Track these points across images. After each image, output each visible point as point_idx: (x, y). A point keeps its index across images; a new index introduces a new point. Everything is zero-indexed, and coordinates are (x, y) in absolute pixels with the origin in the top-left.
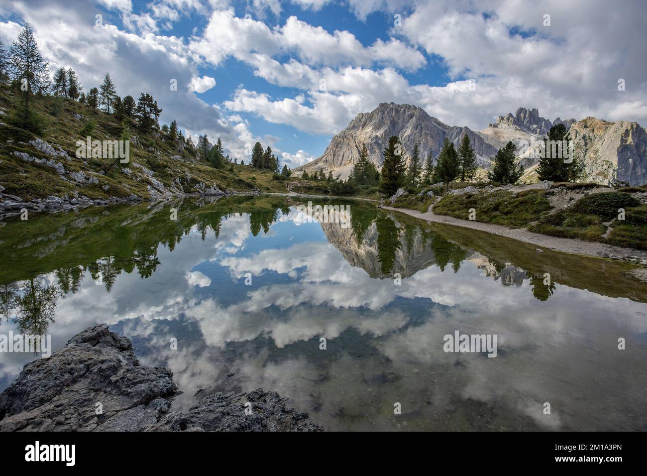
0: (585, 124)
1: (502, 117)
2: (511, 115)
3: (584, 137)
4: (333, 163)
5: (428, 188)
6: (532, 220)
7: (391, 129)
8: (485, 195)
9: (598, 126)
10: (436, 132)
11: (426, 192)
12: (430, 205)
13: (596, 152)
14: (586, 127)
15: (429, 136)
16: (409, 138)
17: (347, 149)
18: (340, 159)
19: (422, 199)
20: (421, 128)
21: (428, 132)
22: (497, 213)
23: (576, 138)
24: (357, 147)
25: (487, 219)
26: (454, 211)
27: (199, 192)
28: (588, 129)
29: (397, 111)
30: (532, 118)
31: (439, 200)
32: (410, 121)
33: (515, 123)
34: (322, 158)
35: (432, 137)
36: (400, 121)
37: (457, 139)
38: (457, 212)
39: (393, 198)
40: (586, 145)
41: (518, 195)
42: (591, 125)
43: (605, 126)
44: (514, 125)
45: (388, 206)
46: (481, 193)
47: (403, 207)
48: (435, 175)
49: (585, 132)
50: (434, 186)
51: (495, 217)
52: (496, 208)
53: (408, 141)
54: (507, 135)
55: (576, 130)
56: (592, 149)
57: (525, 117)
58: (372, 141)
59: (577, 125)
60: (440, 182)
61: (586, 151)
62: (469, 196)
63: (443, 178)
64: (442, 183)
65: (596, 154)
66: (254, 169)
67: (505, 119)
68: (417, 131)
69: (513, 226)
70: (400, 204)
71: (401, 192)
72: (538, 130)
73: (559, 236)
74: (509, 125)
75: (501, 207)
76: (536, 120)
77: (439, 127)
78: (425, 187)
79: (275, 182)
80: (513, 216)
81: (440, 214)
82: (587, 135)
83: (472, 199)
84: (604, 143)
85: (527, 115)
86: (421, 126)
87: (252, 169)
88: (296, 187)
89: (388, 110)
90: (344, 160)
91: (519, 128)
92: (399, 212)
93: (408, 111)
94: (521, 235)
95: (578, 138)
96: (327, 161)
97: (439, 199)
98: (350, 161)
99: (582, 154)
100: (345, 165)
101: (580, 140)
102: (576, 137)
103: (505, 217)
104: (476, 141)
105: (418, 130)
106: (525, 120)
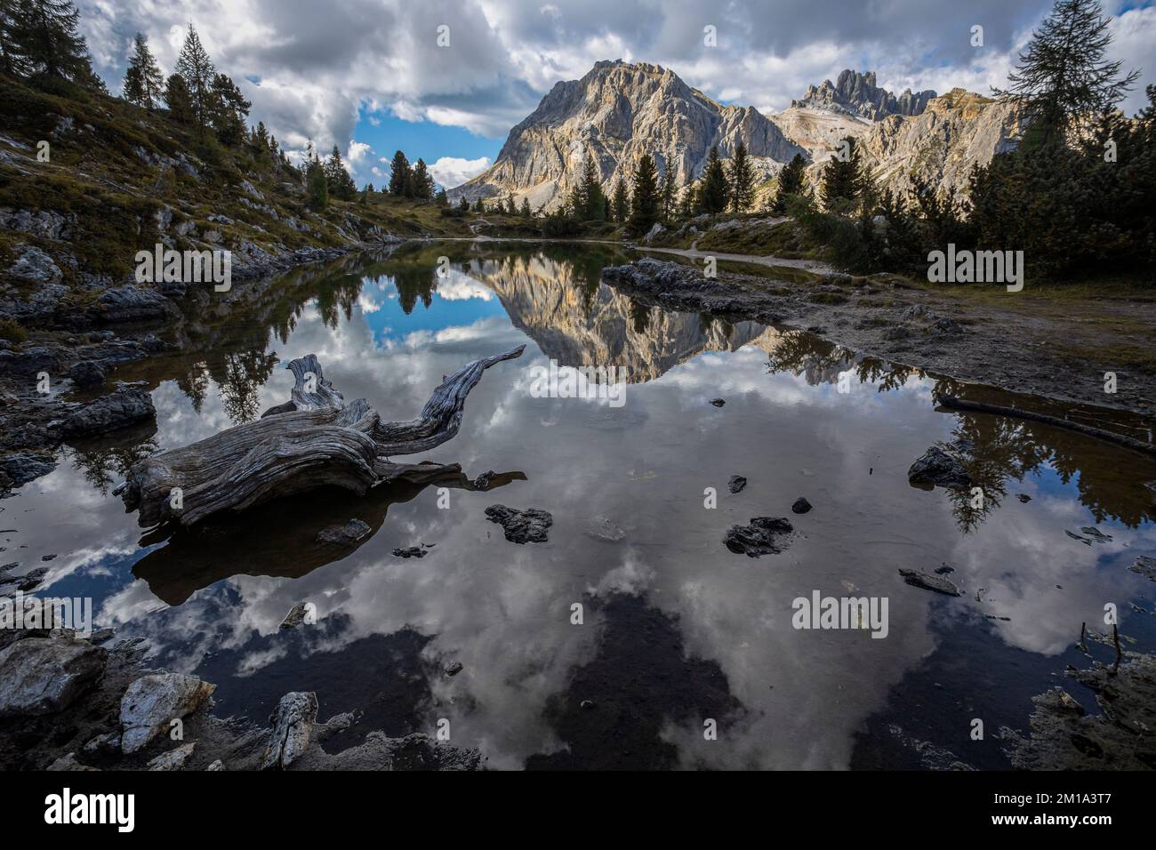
0: (949, 101)
1: (814, 87)
2: (829, 84)
3: (946, 125)
4: (513, 181)
5: (689, 222)
6: (779, 248)
7: (618, 113)
8: (747, 228)
9: (968, 105)
10: (699, 117)
11: (688, 228)
12: (692, 241)
13: (962, 152)
14: (950, 107)
15: (687, 124)
16: (651, 129)
17: (539, 153)
18: (527, 172)
19: (684, 235)
20: (672, 111)
21: (684, 117)
22: (755, 245)
23: (932, 127)
24: (557, 149)
25: (745, 251)
26: (717, 245)
27: (376, 239)
28: (954, 111)
29: (629, 79)
30: (864, 89)
31: (702, 236)
32: (653, 97)
33: (835, 99)
34: (493, 171)
35: (692, 127)
36: (634, 96)
37: (736, 129)
38: (720, 247)
39: (649, 236)
40: (947, 140)
41: (774, 227)
42: (958, 103)
43: (979, 105)
44: (833, 103)
45: (642, 246)
46: (744, 226)
47: (662, 246)
48: (697, 202)
49: (947, 115)
50: (697, 219)
51: (752, 248)
52: (754, 240)
53: (650, 135)
54: (821, 122)
55: (934, 113)
56: (957, 146)
57: (852, 89)
58: (583, 136)
59: (936, 104)
60: (705, 212)
61: (946, 151)
62: (733, 230)
63: (708, 208)
64: (707, 215)
65: (961, 156)
66: (399, 199)
67: (819, 91)
68: (664, 116)
69: (765, 254)
70: (658, 243)
71: (657, 228)
72: (874, 112)
73: (792, 259)
74: (825, 103)
75: (758, 239)
76: (872, 92)
77: (704, 107)
78: (684, 221)
79: (448, 221)
80: (766, 246)
81: (704, 250)
82: (951, 122)
83: (735, 233)
84: (976, 136)
85: (857, 85)
86: (672, 106)
87: (394, 199)
88: (486, 227)
89: (612, 75)
90: (533, 173)
91: (843, 109)
92: (656, 253)
93: (649, 78)
94: (769, 261)
95: (936, 128)
96: (501, 178)
97: (703, 234)
98: (545, 175)
99: (941, 156)
100: (535, 184)
101: (939, 130)
102: (933, 125)
103: (760, 248)
104: (769, 134)
105: (667, 113)
106: (854, 93)
